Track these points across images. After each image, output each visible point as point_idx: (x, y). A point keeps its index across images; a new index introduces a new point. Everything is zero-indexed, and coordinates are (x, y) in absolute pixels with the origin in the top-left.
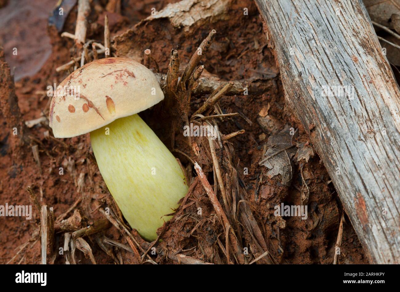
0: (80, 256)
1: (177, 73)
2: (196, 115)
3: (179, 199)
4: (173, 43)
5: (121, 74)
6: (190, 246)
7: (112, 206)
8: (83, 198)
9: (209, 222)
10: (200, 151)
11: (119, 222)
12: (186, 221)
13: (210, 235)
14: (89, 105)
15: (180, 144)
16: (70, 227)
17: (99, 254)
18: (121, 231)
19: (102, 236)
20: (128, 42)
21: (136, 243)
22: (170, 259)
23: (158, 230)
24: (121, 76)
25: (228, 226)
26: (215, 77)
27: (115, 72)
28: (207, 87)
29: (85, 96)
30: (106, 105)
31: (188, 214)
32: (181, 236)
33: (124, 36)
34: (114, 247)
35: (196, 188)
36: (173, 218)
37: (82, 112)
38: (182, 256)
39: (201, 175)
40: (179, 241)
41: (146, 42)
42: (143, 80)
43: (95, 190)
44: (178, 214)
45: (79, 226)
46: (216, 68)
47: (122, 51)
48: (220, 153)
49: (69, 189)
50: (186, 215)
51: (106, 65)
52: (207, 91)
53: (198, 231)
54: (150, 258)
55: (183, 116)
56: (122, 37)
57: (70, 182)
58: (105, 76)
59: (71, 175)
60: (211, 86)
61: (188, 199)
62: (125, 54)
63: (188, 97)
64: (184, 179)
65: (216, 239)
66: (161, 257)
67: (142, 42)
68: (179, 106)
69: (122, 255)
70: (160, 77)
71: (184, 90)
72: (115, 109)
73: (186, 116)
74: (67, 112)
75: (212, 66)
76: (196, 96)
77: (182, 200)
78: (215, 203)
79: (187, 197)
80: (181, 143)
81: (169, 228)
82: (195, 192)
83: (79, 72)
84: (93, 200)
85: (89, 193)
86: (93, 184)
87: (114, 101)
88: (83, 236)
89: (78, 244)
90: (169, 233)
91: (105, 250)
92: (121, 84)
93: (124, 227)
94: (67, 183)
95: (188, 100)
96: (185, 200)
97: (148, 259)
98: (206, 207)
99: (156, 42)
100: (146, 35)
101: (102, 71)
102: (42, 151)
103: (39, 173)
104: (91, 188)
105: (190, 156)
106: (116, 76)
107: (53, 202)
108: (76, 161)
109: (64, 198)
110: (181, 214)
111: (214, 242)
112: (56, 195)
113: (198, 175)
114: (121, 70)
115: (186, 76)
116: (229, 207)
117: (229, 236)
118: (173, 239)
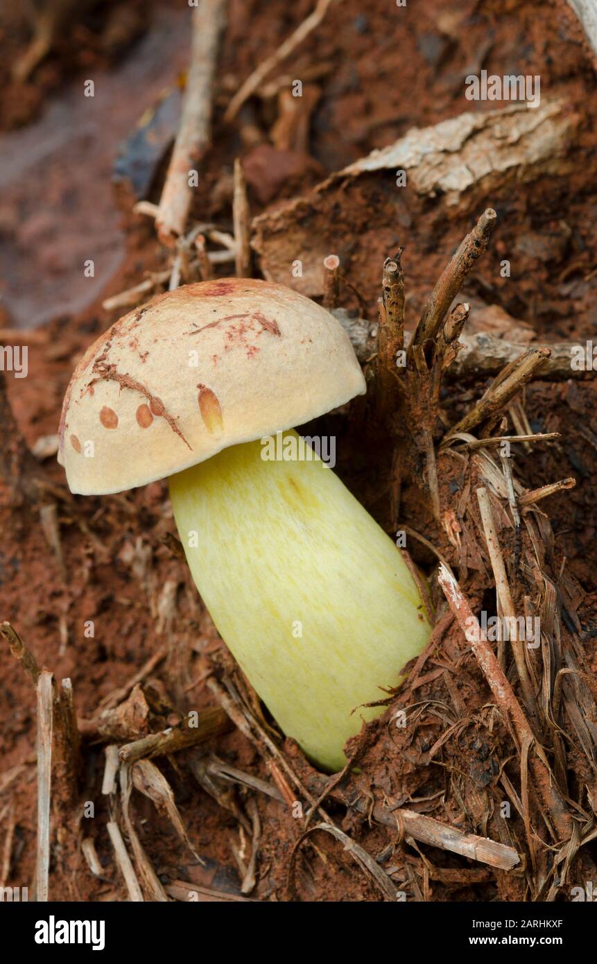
0: (147, 808)
1: (400, 323)
2: (454, 436)
3: (405, 661)
4: (416, 235)
5: (243, 327)
6: (431, 787)
7: (235, 674)
8: (171, 648)
9: (477, 726)
10: (461, 534)
11: (251, 718)
12: (422, 721)
13: (482, 760)
14: (153, 410)
15: (413, 512)
16: (121, 729)
17: (199, 803)
18: (256, 742)
19: (206, 757)
20: (295, 232)
21: (292, 776)
22: (378, 822)
23: (349, 743)
24: (242, 331)
25: (526, 737)
26: (523, 328)
27: (228, 319)
28: (491, 359)
29: (143, 383)
30: (198, 409)
31: (425, 703)
32: (406, 760)
33: (283, 216)
34: (237, 787)
35: (449, 633)
36: (388, 713)
37: (136, 426)
38: (409, 814)
39: (454, 600)
40: (402, 776)
41: (345, 233)
42: (302, 342)
43: (201, 629)
44: (399, 702)
45: (142, 729)
46: (531, 303)
47: (277, 258)
48: (514, 538)
49: (136, 624)
50: (418, 706)
51: (207, 301)
52: (491, 369)
53: (451, 750)
54: (326, 817)
55: (419, 436)
56: (277, 220)
57: (138, 605)
58: (198, 331)
59: (142, 586)
60: (502, 354)
61: (427, 662)
62: (286, 265)
63: (432, 388)
64: (420, 607)
65: (496, 773)
66: (354, 815)
67: (334, 233)
68: (410, 410)
69: (258, 807)
70: (366, 331)
71: (422, 367)
72: (222, 421)
73: (426, 439)
74: (97, 426)
75: (522, 297)
76: (462, 381)
77: (412, 663)
78: (492, 675)
79: (426, 657)
80: (417, 509)
81: (377, 739)
82: (447, 642)
83: (136, 318)
84: (195, 655)
85: (186, 637)
86: (196, 612)
87: (219, 399)
88: (151, 756)
89: (140, 777)
90: (376, 752)
91: (213, 793)
92: (240, 354)
93: (262, 733)
94: (131, 606)
95: (431, 393)
96: (420, 665)
97: (323, 820)
98: (475, 684)
99: (371, 233)
100: (343, 214)
101: (192, 317)
102: (69, 521)
103: (59, 579)
104: (192, 623)
105: (436, 546)
106: (228, 330)
107: (94, 657)
108: (155, 549)
109: (125, 648)
110: (408, 701)
111: (491, 781)
112: (103, 638)
113: (449, 600)
114: (244, 316)
115: (424, 330)
116: (533, 686)
117: (530, 766)
118: (387, 769)
